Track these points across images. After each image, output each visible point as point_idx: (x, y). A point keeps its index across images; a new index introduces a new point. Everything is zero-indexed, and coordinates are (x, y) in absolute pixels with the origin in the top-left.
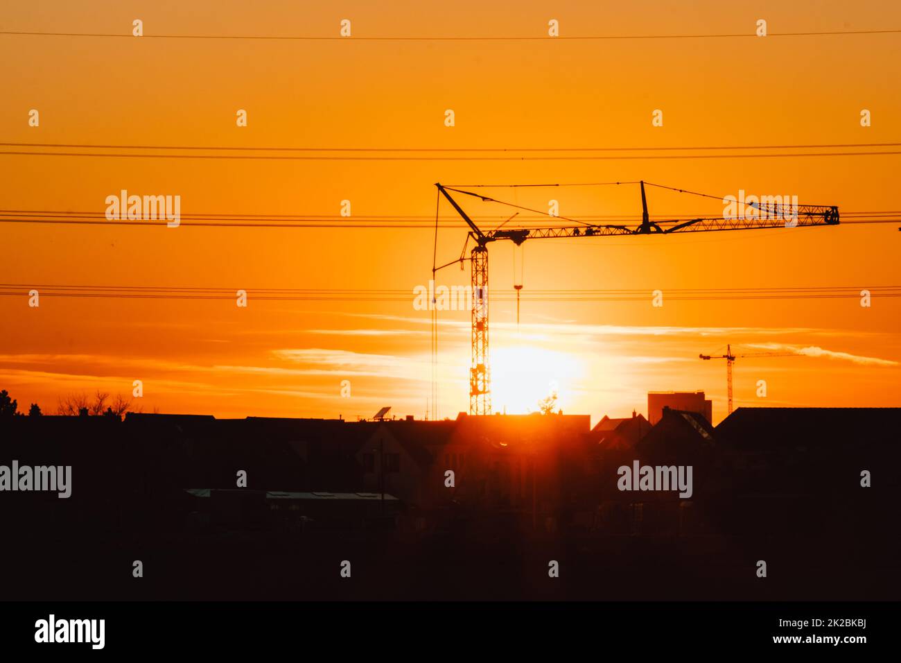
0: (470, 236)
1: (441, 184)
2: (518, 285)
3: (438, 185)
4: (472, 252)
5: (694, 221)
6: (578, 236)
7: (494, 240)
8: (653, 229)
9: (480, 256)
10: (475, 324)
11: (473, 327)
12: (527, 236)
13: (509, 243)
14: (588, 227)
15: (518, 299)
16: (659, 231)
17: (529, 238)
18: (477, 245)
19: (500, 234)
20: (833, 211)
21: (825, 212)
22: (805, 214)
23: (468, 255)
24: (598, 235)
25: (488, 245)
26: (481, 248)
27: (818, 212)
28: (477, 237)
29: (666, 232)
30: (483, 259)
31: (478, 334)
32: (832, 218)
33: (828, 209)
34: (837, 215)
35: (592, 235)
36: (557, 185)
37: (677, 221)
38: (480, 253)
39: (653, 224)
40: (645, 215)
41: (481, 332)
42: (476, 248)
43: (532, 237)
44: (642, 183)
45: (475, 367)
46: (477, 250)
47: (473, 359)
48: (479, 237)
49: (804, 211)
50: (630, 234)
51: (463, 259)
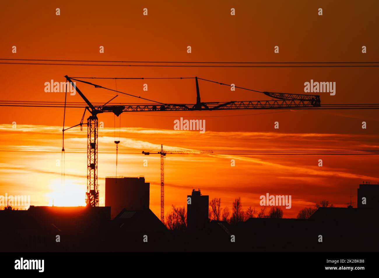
0: (87, 109)
1: (69, 76)
2: (117, 141)
3: (66, 77)
4: (88, 120)
5: (229, 103)
6: (155, 111)
7: (102, 112)
8: (203, 107)
9: (93, 122)
10: (89, 165)
11: (88, 166)
12: (123, 110)
13: (112, 114)
14: (161, 106)
15: (117, 149)
16: (207, 109)
17: (124, 111)
18: (91, 115)
19: (106, 109)
20: (316, 98)
21: (311, 99)
22: (299, 100)
23: (85, 121)
24: (168, 110)
25: (98, 115)
26: (94, 117)
27: (307, 99)
28: (91, 110)
29: (211, 109)
30: (95, 124)
31: (91, 171)
32: (316, 103)
33: (313, 97)
34: (319, 101)
35: (164, 110)
36: (143, 78)
37: (218, 103)
38: (93, 120)
39: (204, 104)
40: (198, 98)
41: (93, 170)
42: (90, 117)
43: (126, 111)
44: (196, 78)
45: (89, 192)
46: (90, 118)
47: (88, 187)
48: (93, 110)
49: (298, 98)
50: (189, 110)
51: (82, 124)
